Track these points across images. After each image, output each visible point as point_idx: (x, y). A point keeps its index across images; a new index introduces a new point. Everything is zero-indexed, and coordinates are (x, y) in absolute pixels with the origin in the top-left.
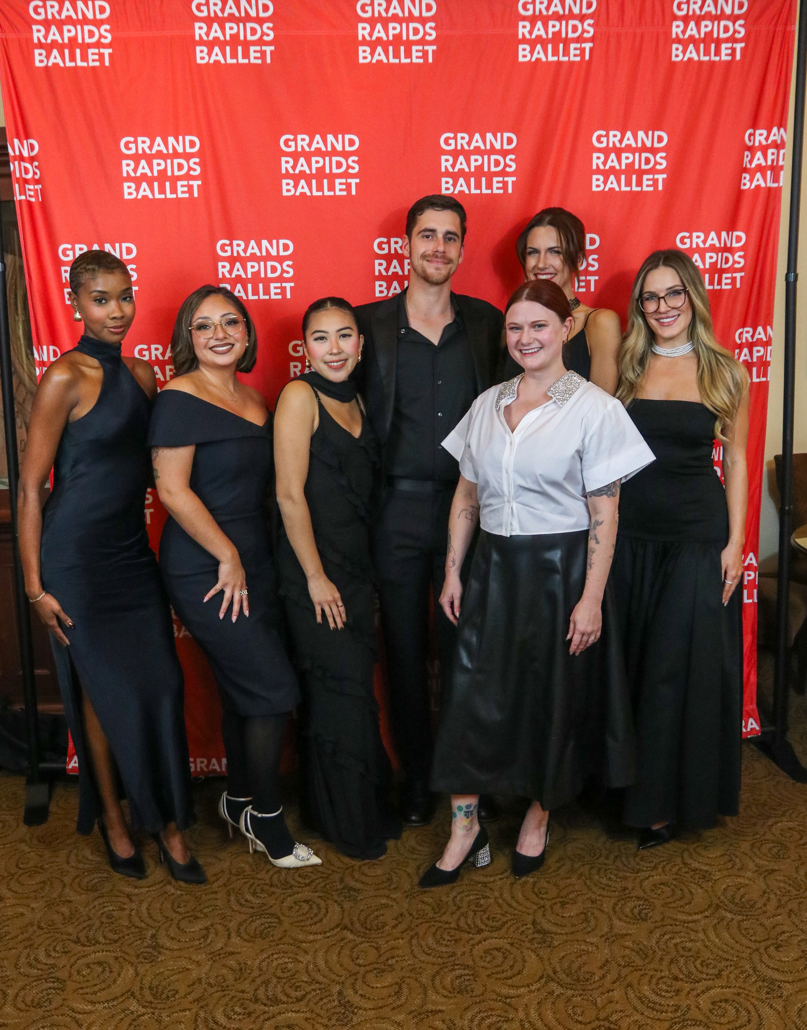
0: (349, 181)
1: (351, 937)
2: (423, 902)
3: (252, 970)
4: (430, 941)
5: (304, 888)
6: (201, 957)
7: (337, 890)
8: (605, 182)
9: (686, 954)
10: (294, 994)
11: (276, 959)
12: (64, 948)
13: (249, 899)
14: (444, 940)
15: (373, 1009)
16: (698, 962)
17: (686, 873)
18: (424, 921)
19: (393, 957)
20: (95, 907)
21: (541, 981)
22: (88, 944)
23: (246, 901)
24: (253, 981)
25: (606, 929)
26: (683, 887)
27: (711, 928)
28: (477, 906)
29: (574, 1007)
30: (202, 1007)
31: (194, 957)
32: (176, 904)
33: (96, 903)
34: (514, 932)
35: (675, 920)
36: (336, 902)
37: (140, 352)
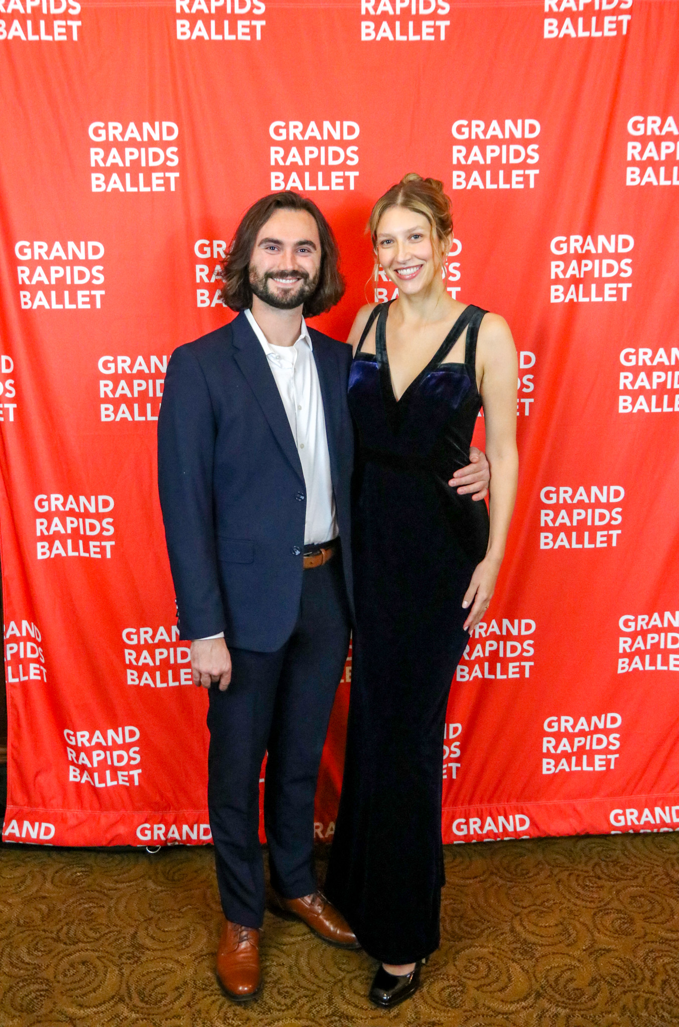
8: (641, 176)
37: (105, 365)
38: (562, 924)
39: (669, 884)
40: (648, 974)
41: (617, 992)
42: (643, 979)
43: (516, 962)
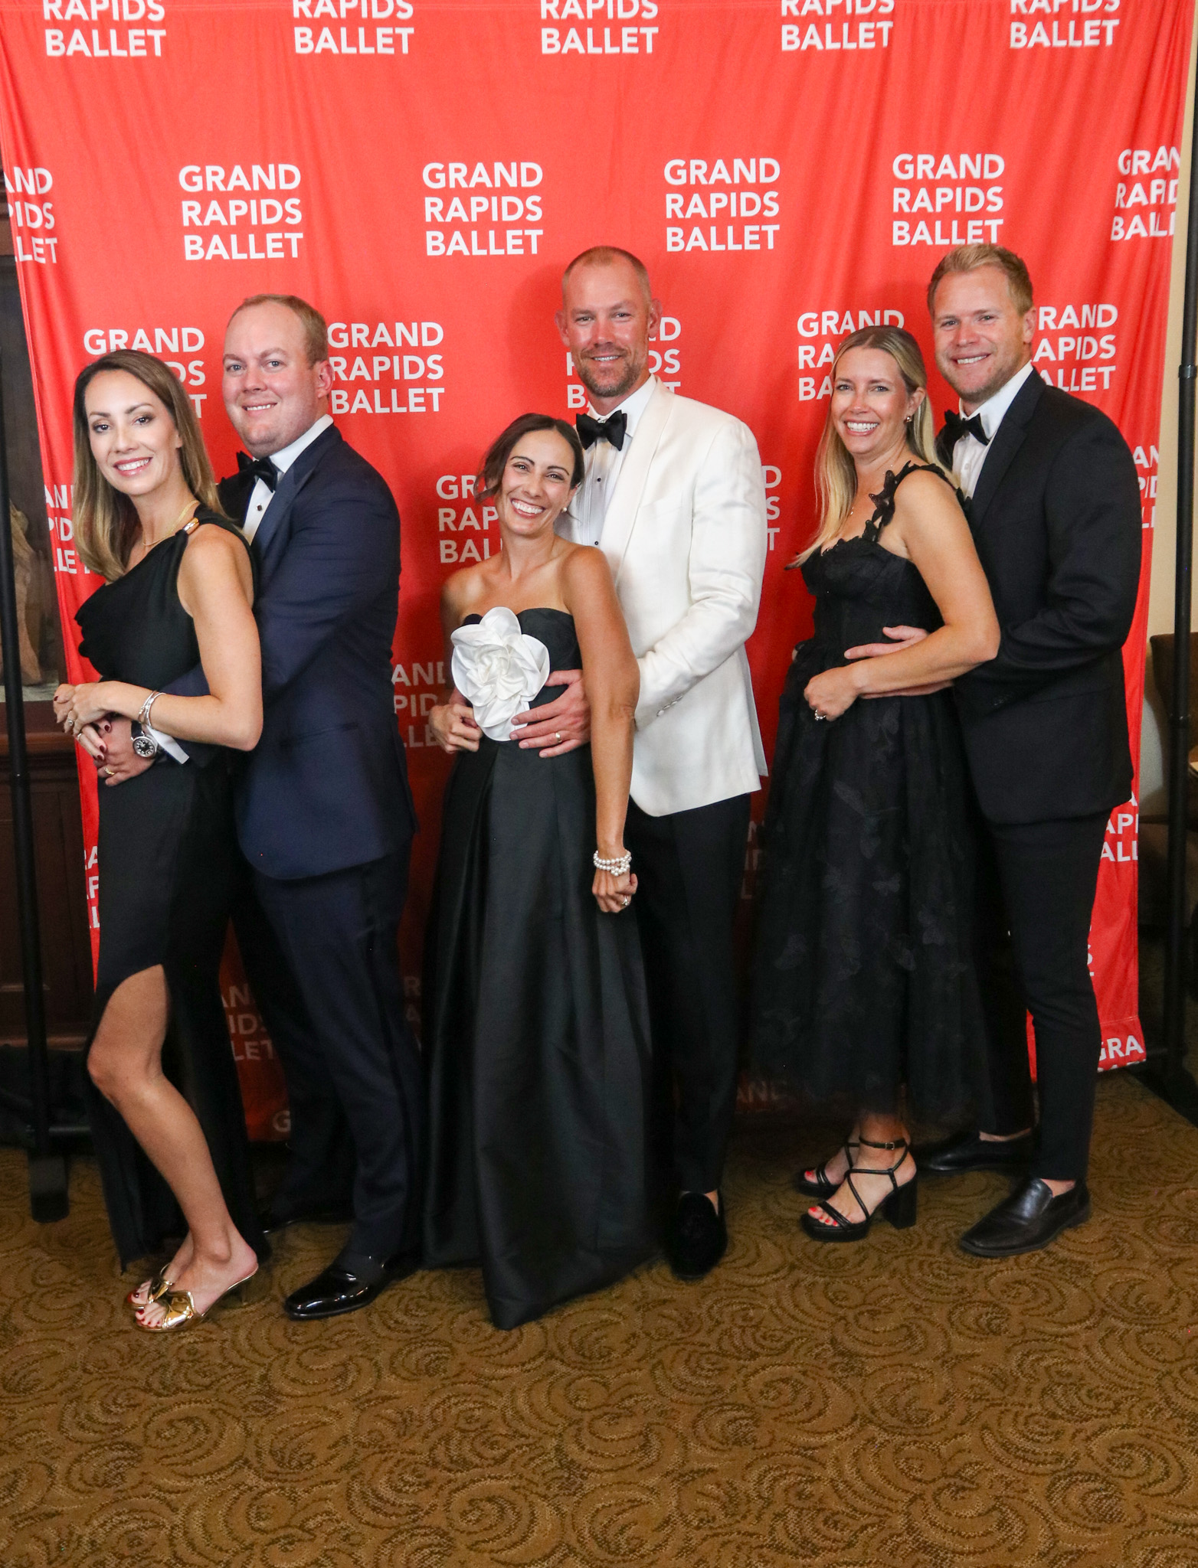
0: (527, 232)
1: (564, 1369)
2: (663, 1317)
3: (422, 1422)
4: (682, 1371)
6: (343, 1404)
8: (912, 232)
9: (1065, 1381)
10: (489, 1453)
11: (456, 1404)
12: (129, 1400)
13: (400, 1320)
14: (702, 1369)
15: (612, 1470)
16: (1083, 1392)
17: (1051, 1265)
18: (669, 1343)
19: (631, 1396)
21: (854, 1424)
22: (165, 1393)
23: (396, 1322)
24: (426, 1437)
25: (941, 1348)
26: (1050, 1286)
27: (1096, 1344)
28: (743, 1320)
29: (907, 1459)
30: (354, 1477)
31: (331, 1407)
34: (805, 1355)
35: (1042, 1333)
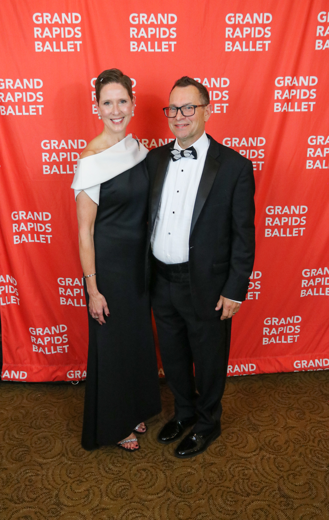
1: (173, 497)
2: (212, 472)
4: (221, 501)
5: (142, 460)
6: (87, 512)
7: (161, 461)
8: (323, 45)
11: (130, 514)
13: (111, 468)
14: (228, 501)
18: (215, 486)
19: (200, 514)
20: (21, 473)
22: (19, 502)
23: (109, 469)
25: (324, 497)
28: (243, 475)
31: (82, 512)
32: (68, 471)
33: (22, 470)
34: (269, 496)
36: (161, 470)
37: (45, 145)
38: (271, 415)
39: (321, 395)
40: (312, 438)
41: (297, 446)
42: (309, 440)
43: (250, 434)
